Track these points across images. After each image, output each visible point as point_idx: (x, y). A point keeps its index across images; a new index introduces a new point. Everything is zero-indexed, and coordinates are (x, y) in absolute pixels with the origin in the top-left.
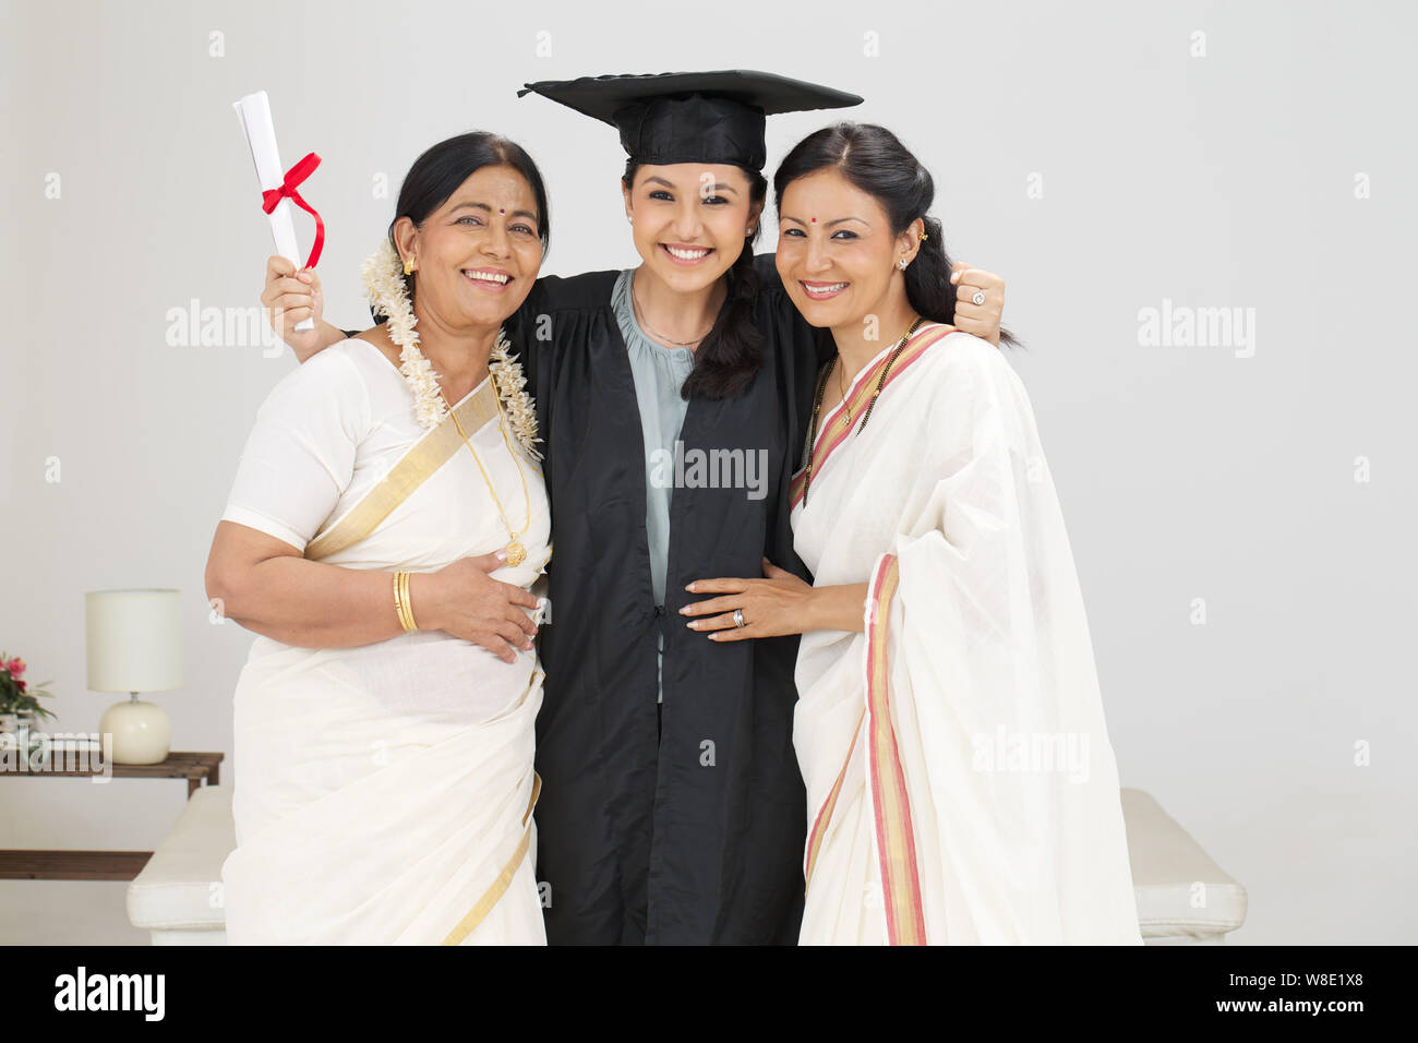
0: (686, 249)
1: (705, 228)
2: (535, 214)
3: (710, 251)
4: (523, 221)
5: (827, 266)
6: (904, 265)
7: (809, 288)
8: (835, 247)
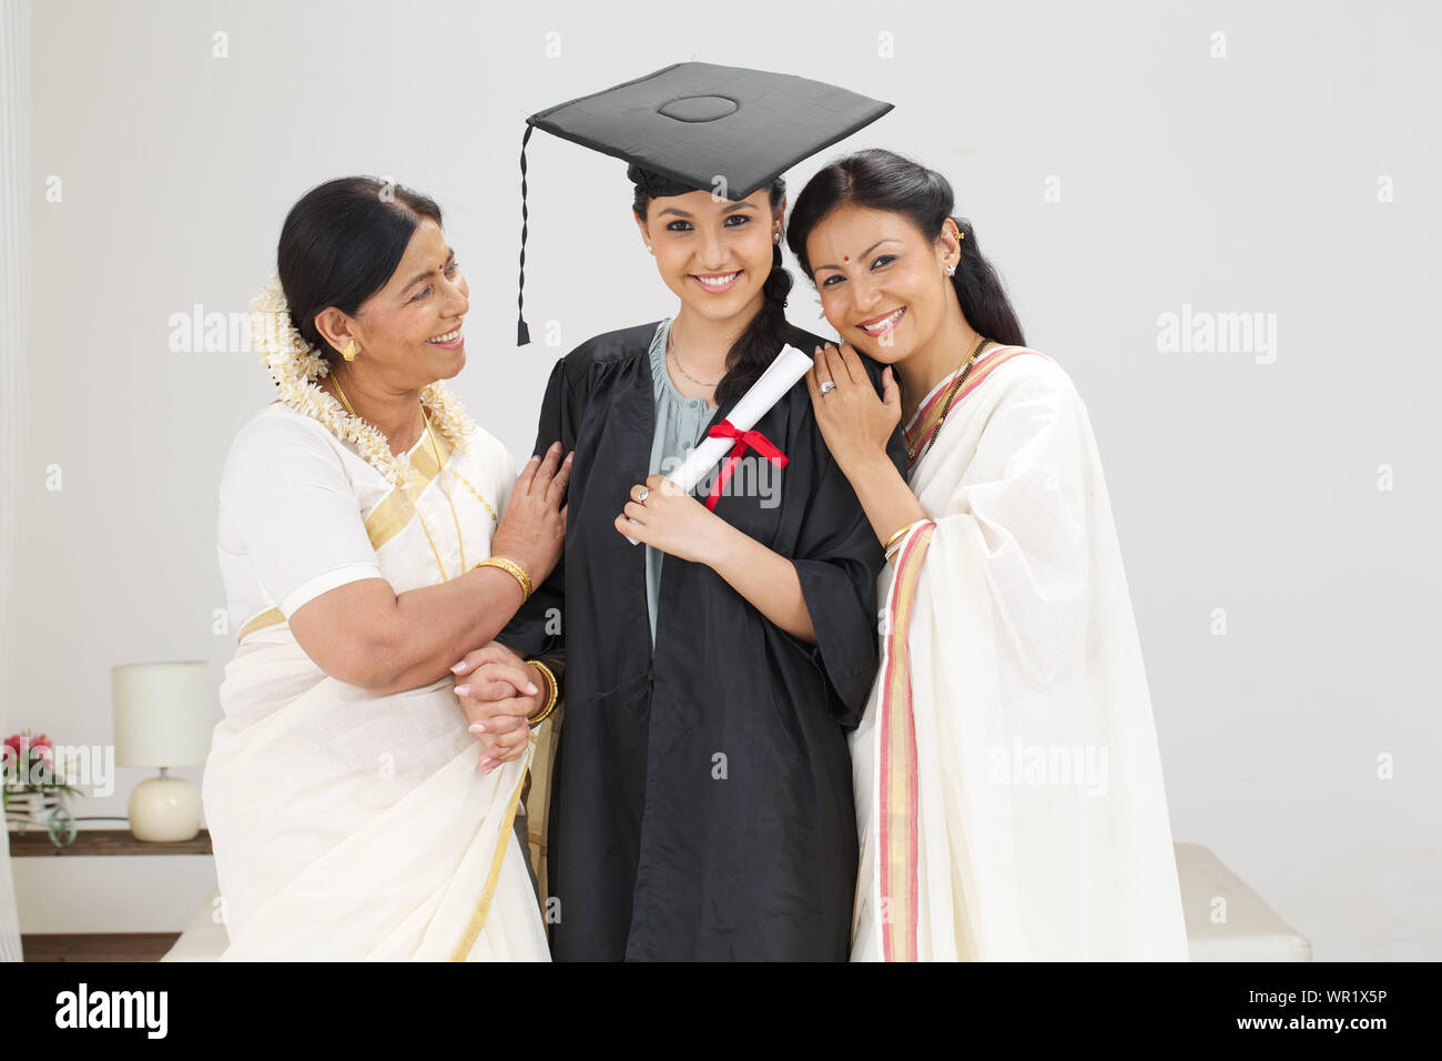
0: (717, 277)
1: (733, 253)
3: (739, 273)
5: (878, 298)
6: (952, 271)
7: (869, 328)
8: (877, 277)
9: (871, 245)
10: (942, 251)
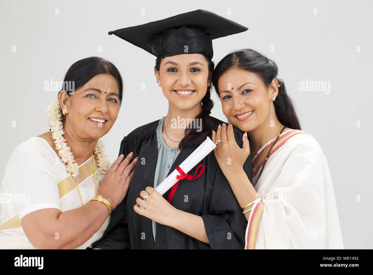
0: (184, 91)
1: (192, 82)
2: (118, 93)
3: (194, 91)
4: (114, 97)
5: (243, 106)
6: (274, 99)
7: (239, 117)
8: (244, 97)
9: (242, 84)
10: (271, 91)
